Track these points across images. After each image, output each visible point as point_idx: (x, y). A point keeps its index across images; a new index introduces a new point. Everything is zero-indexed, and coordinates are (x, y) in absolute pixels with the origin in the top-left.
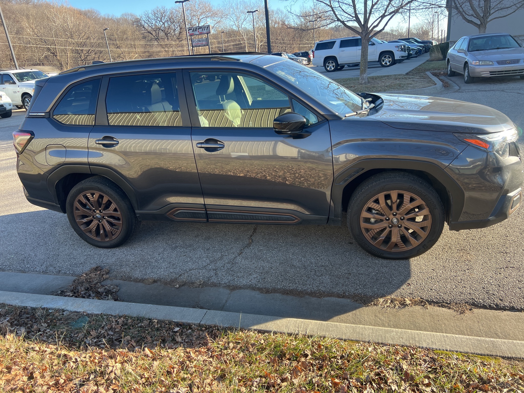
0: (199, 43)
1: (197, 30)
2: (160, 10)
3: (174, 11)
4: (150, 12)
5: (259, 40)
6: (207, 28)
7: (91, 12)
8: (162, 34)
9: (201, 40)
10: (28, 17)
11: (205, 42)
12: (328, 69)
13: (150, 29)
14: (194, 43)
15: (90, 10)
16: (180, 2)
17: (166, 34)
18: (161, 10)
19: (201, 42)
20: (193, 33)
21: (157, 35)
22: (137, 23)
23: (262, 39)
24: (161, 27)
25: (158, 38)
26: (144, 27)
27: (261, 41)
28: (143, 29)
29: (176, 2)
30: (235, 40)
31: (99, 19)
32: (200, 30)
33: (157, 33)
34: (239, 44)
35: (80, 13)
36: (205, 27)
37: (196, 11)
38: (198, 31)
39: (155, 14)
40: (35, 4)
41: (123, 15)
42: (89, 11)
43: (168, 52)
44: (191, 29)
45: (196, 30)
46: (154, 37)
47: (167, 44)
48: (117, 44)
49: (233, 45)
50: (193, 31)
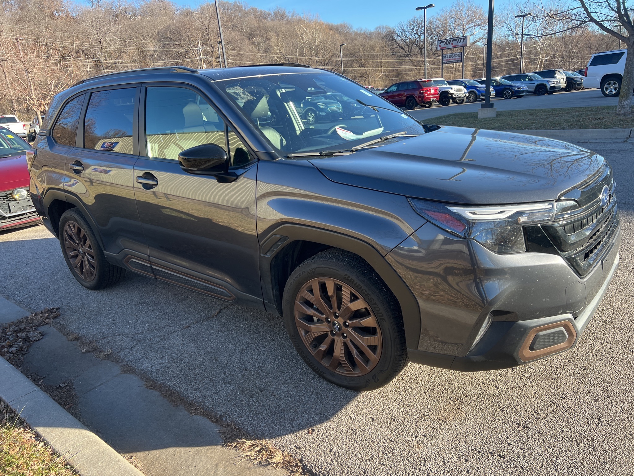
0: (452, 58)
1: (451, 42)
2: (417, 20)
3: (434, 20)
4: (405, 23)
5: (543, 53)
6: (464, 39)
7: (343, 26)
8: (416, 49)
9: (454, 54)
10: (277, 34)
11: (459, 57)
12: (607, 92)
13: (401, 43)
14: (445, 59)
15: (342, 23)
16: (421, 8)
17: (420, 49)
18: (419, 20)
19: (454, 58)
20: (445, 46)
21: (410, 50)
22: (389, 37)
23: (548, 52)
24: (416, 40)
25: (409, 54)
26: (395, 41)
27: (547, 55)
28: (395, 43)
29: (417, 9)
30: (509, 55)
31: (351, 34)
32: (455, 43)
33: (410, 48)
34: (513, 60)
35: (331, 28)
36: (461, 39)
37: (462, 19)
38: (452, 44)
39: (411, 24)
40: (290, 19)
41: (377, 28)
42: (341, 26)
43: (420, 71)
44: (444, 42)
45: (449, 43)
46: (406, 52)
47: (419, 61)
48: (362, 62)
49: (506, 61)
50: (446, 44)
